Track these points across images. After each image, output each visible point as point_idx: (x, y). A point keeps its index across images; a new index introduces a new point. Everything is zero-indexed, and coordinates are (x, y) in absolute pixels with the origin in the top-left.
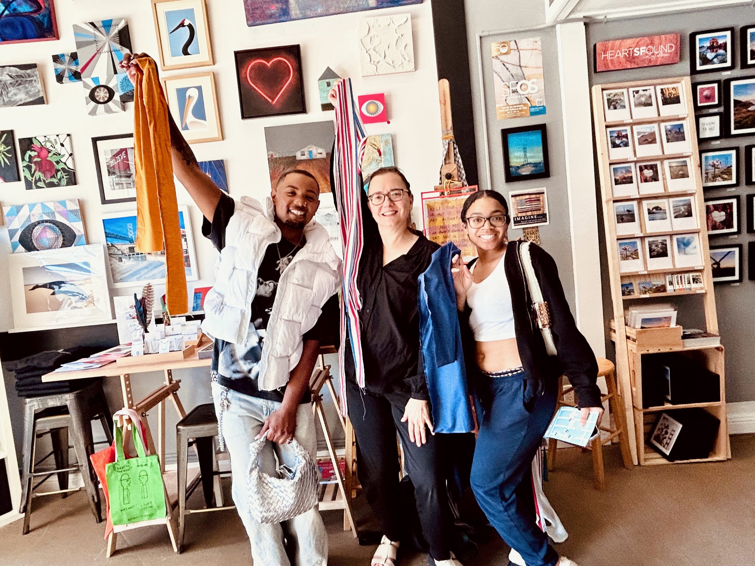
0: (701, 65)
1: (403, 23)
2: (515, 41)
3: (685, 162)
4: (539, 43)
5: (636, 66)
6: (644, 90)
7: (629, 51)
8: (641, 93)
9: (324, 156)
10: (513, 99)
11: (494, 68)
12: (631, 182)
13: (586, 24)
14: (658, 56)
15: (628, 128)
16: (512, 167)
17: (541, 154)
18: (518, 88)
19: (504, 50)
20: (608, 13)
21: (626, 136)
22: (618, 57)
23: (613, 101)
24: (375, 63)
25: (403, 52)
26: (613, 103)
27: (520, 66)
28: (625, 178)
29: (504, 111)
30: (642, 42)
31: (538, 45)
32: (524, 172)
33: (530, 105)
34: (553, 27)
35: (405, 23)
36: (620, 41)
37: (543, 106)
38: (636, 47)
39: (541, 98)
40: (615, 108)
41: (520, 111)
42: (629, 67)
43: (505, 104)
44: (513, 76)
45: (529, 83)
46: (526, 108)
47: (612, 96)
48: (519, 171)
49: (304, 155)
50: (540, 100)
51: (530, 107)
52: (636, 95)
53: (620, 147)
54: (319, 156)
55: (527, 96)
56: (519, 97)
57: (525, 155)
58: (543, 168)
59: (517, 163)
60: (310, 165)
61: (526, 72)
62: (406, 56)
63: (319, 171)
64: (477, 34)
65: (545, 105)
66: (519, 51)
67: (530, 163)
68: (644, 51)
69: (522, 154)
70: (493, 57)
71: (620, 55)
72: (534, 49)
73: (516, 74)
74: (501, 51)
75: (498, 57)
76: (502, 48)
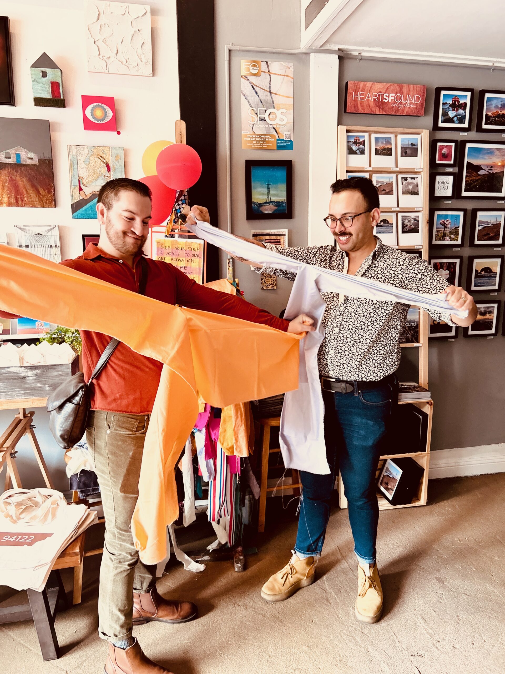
0: (442, 122)
1: (141, 15)
2: (267, 63)
4: (292, 69)
5: (384, 113)
7: (379, 95)
9: (36, 162)
10: (260, 129)
11: (242, 89)
13: (340, 58)
14: (406, 106)
16: (254, 203)
17: (285, 194)
18: (266, 116)
19: (255, 72)
20: (363, 50)
22: (368, 100)
24: (105, 58)
25: (140, 51)
27: (271, 93)
29: (250, 139)
30: (392, 88)
31: (291, 72)
32: (267, 210)
33: (277, 138)
34: (308, 54)
35: (143, 16)
36: (372, 83)
37: (291, 140)
38: (386, 92)
39: (289, 132)
41: (267, 142)
42: (377, 113)
43: (252, 133)
44: (262, 102)
45: (278, 113)
46: (273, 140)
48: (262, 209)
49: (10, 158)
50: (288, 133)
51: (278, 140)
54: (29, 162)
55: (275, 127)
56: (267, 126)
57: (269, 192)
58: (286, 208)
59: (259, 198)
60: (17, 172)
61: (277, 100)
62: (143, 56)
63: (29, 180)
64: (226, 47)
66: (270, 75)
67: (273, 202)
68: (393, 98)
69: (266, 190)
70: (242, 76)
71: (370, 98)
72: (286, 75)
73: (265, 100)
74: (251, 71)
75: (248, 77)
76: (252, 68)
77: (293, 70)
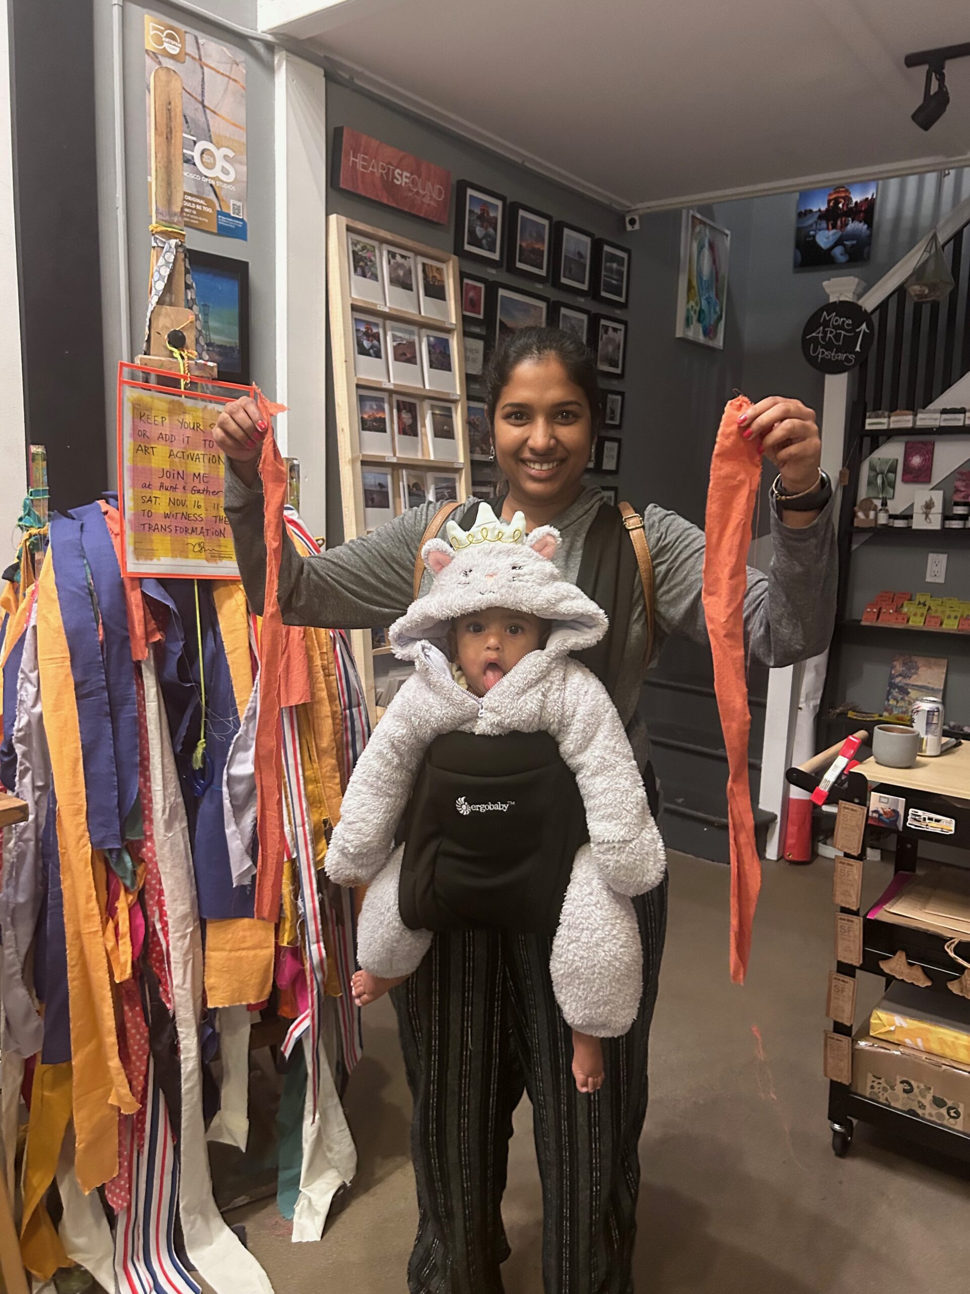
0: (469, 243)
2: (196, 38)
3: (449, 410)
4: (242, 69)
5: (394, 205)
6: (403, 257)
7: (389, 169)
8: (398, 257)
12: (384, 431)
13: (327, 76)
14: (424, 200)
15: (379, 321)
17: (236, 330)
18: (196, 155)
21: (376, 337)
22: (373, 173)
23: (362, 259)
26: (361, 264)
27: (204, 106)
28: (375, 420)
30: (406, 161)
31: (240, 72)
33: (219, 209)
34: (270, 47)
36: (379, 142)
37: (242, 220)
38: (397, 167)
39: (239, 200)
40: (364, 276)
41: (199, 213)
42: (385, 201)
44: (187, 122)
45: (219, 153)
46: (209, 210)
47: (359, 247)
50: (239, 204)
51: (219, 213)
52: (392, 261)
53: (369, 355)
55: (213, 183)
56: (198, 178)
57: (207, 323)
58: (238, 362)
61: (217, 125)
65: (245, 219)
66: (202, 68)
67: (215, 345)
68: (407, 181)
70: (147, 51)
71: (375, 170)
72: (232, 76)
73: (193, 120)
74: (166, 45)
75: (159, 57)
76: (167, 40)
77: (244, 71)
